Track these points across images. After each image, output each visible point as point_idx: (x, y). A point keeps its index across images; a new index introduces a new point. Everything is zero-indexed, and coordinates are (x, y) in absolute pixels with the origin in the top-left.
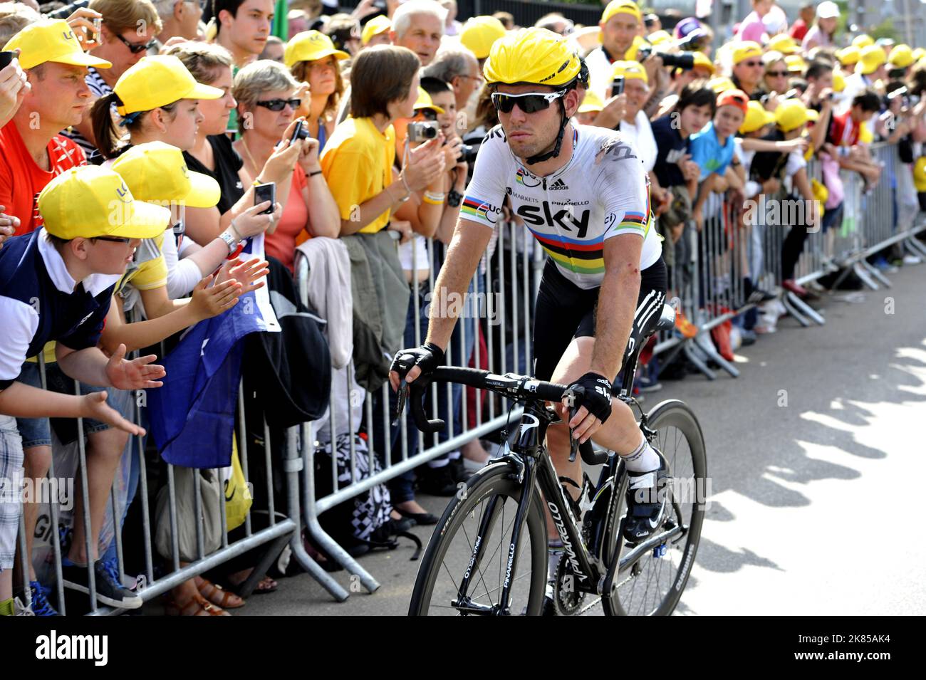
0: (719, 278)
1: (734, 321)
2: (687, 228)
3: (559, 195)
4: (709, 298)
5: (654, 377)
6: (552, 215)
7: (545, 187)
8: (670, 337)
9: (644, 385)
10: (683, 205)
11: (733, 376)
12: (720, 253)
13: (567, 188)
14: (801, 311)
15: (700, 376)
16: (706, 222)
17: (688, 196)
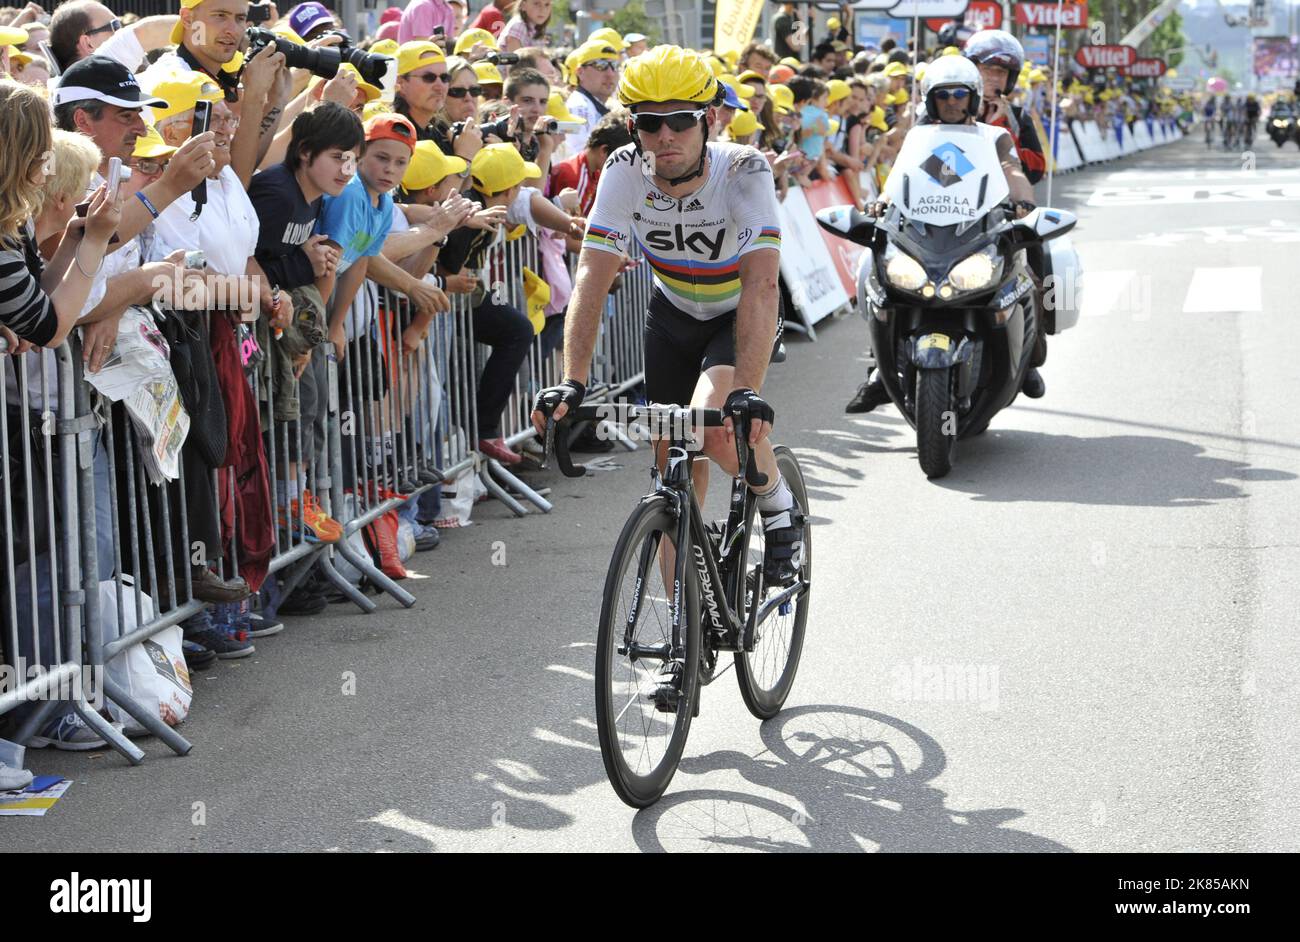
0: (376, 439)
1: (402, 509)
2: (318, 354)
3: (693, 217)
4: (360, 474)
5: (271, 610)
6: (685, 236)
7: (680, 209)
8: (296, 542)
9: (255, 625)
10: (312, 316)
11: (407, 605)
12: (376, 398)
13: (703, 208)
14: (513, 490)
15: (350, 606)
16: (352, 345)
17: (318, 300)
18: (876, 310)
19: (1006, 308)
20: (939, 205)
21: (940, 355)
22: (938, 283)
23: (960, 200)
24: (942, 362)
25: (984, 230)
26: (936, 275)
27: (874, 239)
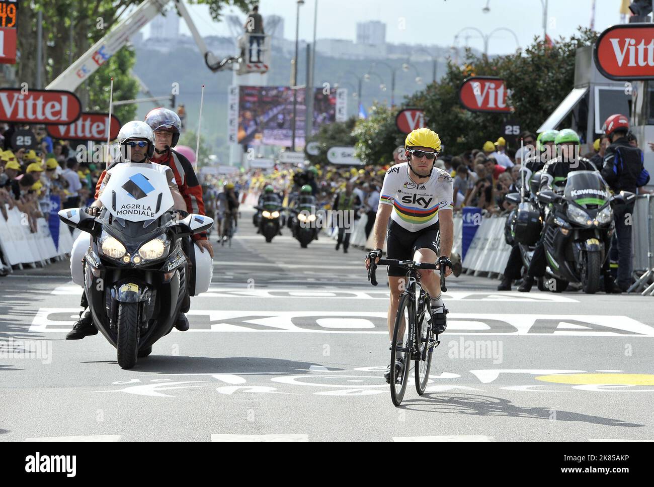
3: (421, 192)
6: (417, 199)
7: (417, 188)
13: (426, 189)
18: (93, 270)
19: (171, 271)
20: (133, 209)
21: (133, 296)
22: (132, 254)
23: (146, 207)
24: (134, 300)
25: (160, 225)
26: (132, 249)
27: (93, 229)
